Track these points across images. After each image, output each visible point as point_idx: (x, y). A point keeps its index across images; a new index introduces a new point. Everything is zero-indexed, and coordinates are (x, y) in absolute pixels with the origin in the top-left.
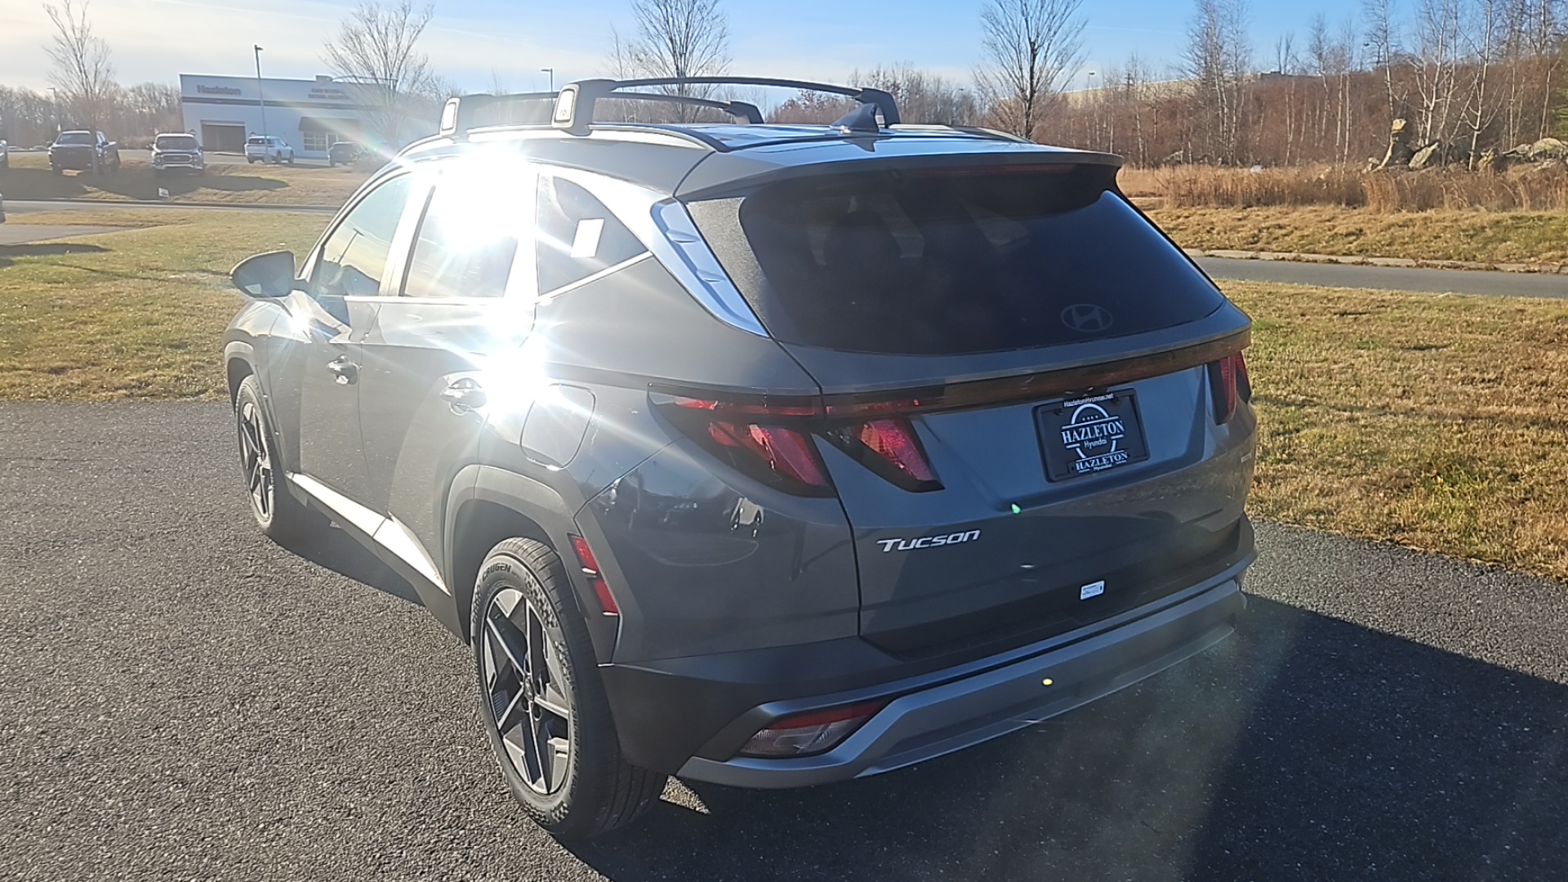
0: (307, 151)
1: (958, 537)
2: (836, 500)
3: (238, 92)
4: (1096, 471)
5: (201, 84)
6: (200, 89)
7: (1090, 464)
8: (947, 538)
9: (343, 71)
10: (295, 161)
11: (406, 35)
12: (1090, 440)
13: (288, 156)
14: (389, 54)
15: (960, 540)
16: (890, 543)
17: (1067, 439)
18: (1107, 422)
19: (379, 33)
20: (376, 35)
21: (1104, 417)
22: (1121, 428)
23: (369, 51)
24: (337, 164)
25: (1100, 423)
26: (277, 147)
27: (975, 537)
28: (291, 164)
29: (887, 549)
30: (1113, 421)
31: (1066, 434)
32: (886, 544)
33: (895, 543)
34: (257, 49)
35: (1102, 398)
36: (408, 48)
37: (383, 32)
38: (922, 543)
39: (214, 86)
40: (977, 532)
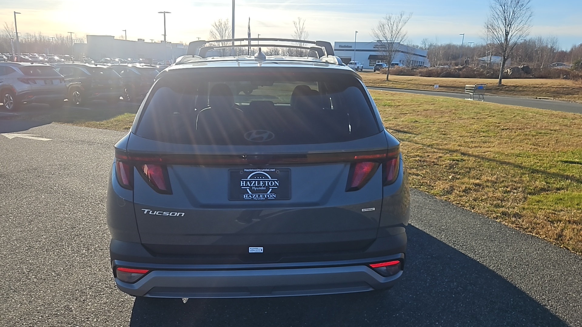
0: (370, 66)
1: (174, 214)
2: (132, 191)
3: (351, 47)
4: (255, 200)
5: (340, 45)
6: (340, 46)
7: (252, 197)
8: (169, 213)
9: (376, 38)
10: (363, 70)
11: (400, 24)
12: (256, 187)
13: (361, 68)
14: (393, 32)
15: (175, 215)
16: (146, 210)
17: (243, 185)
18: (269, 181)
19: (391, 24)
20: (390, 25)
21: (269, 178)
22: (278, 184)
23: (386, 31)
24: (376, 71)
25: (264, 181)
26: (358, 65)
27: (182, 215)
28: (361, 71)
29: (145, 213)
30: (274, 181)
31: (243, 182)
32: (145, 211)
33: (148, 211)
34: (356, 32)
35: (268, 170)
36: (400, 29)
37: (392, 24)
38: (159, 213)
39: (344, 45)
40: (183, 214)
